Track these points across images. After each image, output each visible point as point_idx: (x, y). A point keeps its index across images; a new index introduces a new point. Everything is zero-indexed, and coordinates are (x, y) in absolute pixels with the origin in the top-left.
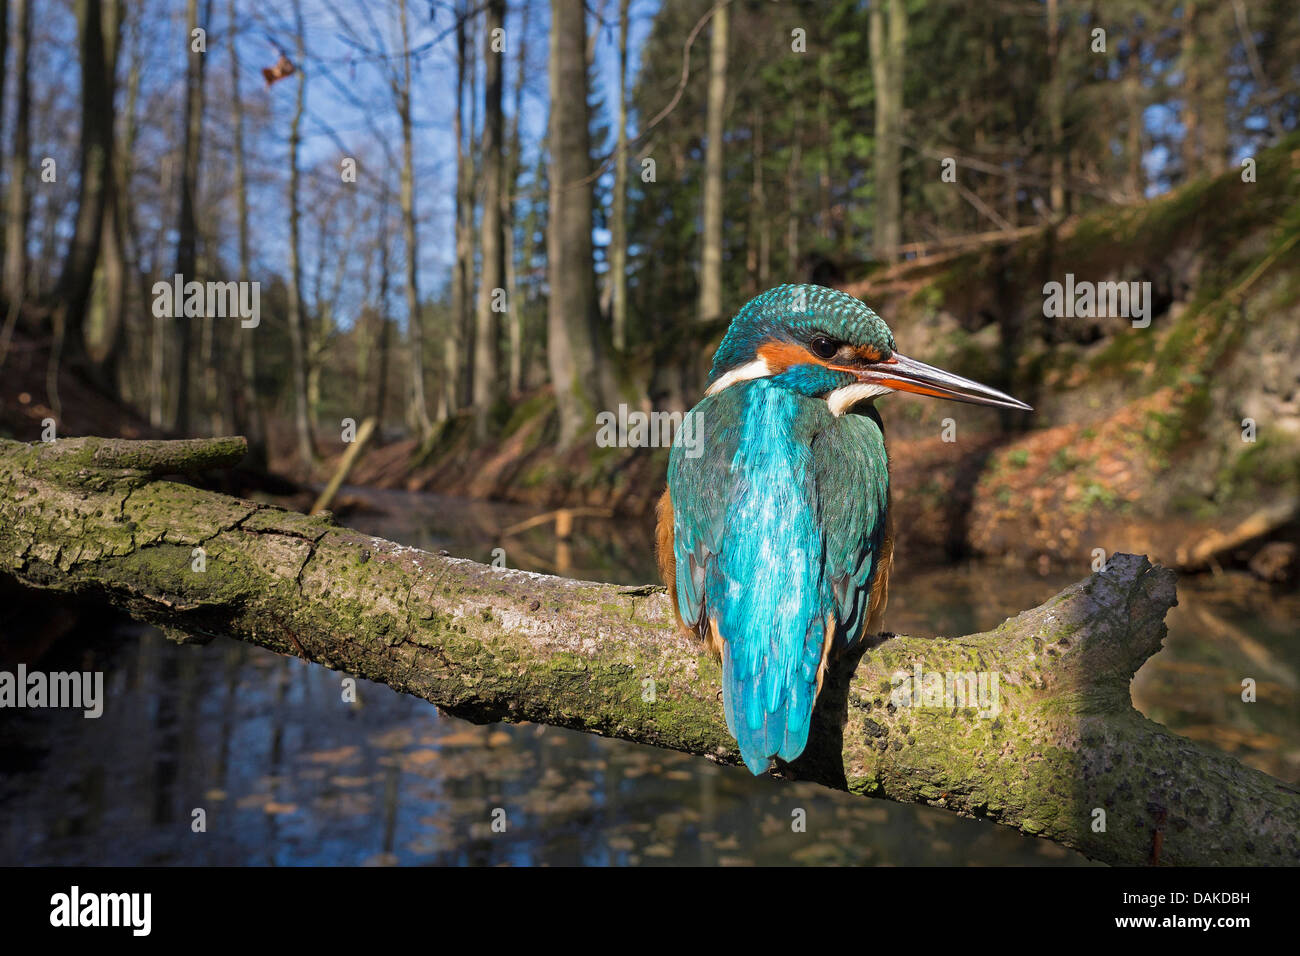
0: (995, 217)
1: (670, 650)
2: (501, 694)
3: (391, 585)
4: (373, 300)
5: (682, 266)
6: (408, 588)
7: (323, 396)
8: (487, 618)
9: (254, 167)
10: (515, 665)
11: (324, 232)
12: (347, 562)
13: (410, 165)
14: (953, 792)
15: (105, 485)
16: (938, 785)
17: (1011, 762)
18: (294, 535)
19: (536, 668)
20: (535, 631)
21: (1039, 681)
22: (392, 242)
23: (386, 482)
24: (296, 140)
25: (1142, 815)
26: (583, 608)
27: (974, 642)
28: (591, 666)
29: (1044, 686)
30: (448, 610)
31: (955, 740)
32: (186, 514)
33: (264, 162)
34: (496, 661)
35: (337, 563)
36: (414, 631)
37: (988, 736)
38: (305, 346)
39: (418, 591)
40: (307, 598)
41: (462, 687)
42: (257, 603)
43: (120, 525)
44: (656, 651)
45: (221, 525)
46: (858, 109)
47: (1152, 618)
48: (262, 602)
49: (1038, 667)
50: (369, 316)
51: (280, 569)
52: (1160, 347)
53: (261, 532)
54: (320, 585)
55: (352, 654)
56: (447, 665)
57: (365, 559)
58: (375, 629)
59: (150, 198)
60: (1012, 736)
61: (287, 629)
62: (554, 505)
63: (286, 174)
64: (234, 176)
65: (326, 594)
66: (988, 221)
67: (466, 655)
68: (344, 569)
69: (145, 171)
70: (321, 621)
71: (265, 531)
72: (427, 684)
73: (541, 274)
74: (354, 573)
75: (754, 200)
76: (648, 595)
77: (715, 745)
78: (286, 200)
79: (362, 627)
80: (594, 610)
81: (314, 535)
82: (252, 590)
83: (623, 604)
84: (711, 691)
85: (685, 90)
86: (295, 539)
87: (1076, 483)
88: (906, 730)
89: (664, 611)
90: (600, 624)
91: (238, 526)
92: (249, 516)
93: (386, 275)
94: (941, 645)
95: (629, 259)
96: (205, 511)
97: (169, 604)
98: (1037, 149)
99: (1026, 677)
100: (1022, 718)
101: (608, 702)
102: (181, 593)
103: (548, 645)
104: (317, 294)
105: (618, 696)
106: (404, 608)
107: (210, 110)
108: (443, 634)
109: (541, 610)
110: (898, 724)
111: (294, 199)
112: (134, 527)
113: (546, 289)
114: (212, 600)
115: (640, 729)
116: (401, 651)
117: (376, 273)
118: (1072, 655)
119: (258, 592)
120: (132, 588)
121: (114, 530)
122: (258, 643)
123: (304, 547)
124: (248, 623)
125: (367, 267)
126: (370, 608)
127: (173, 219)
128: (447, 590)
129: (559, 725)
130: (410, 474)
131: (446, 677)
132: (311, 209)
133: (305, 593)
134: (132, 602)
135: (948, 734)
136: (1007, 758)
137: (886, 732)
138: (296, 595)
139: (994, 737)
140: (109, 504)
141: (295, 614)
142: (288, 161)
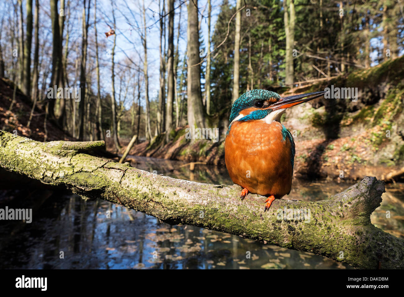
0: (323, 73)
1: (229, 204)
2: (179, 216)
3: (147, 184)
4: (136, 101)
5: (227, 90)
6: (151, 185)
7: (121, 129)
8: (175, 194)
9: (101, 62)
10: (183, 208)
11: (121, 80)
12: (134, 177)
13: (146, 61)
14: (315, 248)
15: (65, 155)
16: (311, 246)
17: (333, 239)
18: (119, 169)
19: (189, 209)
20: (189, 198)
21: (342, 215)
22: (141, 83)
23: (140, 154)
24: (113, 54)
25: (374, 256)
26: (203, 191)
27: (321, 203)
28: (206, 209)
29: (344, 217)
30: (163, 192)
31: (316, 232)
32: (88, 163)
33: (104, 60)
34: (178, 207)
35: (131, 178)
36: (154, 198)
37: (326, 231)
38: (116, 114)
39: (155, 186)
40: (123, 188)
41: (167, 214)
42: (108, 189)
43: (70, 166)
44: (225, 204)
45: (98, 166)
46: (280, 41)
47: (377, 196)
48: (110, 189)
49: (341, 211)
50: (135, 105)
51: (115, 179)
52: (375, 113)
53: (109, 168)
54: (126, 184)
55: (135, 204)
56: (163, 208)
57: (139, 176)
58: (142, 197)
59: (72, 72)
60: (334, 232)
61: (117, 196)
62: (189, 161)
63: (111, 64)
64: (96, 65)
65: (128, 187)
66: (321, 74)
67: (169, 205)
68: (133, 179)
69: (71, 64)
70: (127, 194)
71: (110, 168)
72: (157, 213)
73: (185, 92)
74: (136, 180)
75: (249, 69)
76: (222, 188)
77: (243, 232)
78: (111, 72)
79: (138, 196)
80: (206, 192)
81: (124, 169)
82: (107, 185)
83: (215, 190)
84: (241, 216)
85: (228, 36)
86: (119, 170)
87: (349, 155)
88: (301, 229)
89: (227, 192)
90: (208, 196)
91: (103, 166)
92: (106, 164)
93: (139, 93)
94: (311, 204)
95: (211, 88)
96: (93, 162)
97: (83, 189)
98: (336, 52)
99: (338, 214)
100: (337, 226)
101: (211, 219)
102: (87, 186)
103: (193, 202)
104: (120, 99)
105: (213, 218)
106: (150, 191)
107: (89, 46)
108: (162, 198)
109: (191, 192)
110: (298, 227)
111: (113, 71)
112: (73, 167)
113: (186, 97)
114: (95, 188)
115: (220, 227)
116: (150, 203)
117: (137, 92)
118: (352, 207)
119: (109, 186)
120: (73, 184)
121: (68, 168)
122: (108, 201)
123: (122, 173)
124: (106, 195)
125: (134, 91)
126: (141, 191)
127: (79, 78)
128: (163, 186)
129: (196, 226)
130: (147, 152)
131: (163, 211)
132: (118, 74)
133: (122, 186)
134: (73, 188)
135: (314, 230)
136: (332, 238)
137: (295, 229)
138: (120, 187)
139: (328, 232)
140: (66, 160)
141: (119, 192)
142: (111, 60)
